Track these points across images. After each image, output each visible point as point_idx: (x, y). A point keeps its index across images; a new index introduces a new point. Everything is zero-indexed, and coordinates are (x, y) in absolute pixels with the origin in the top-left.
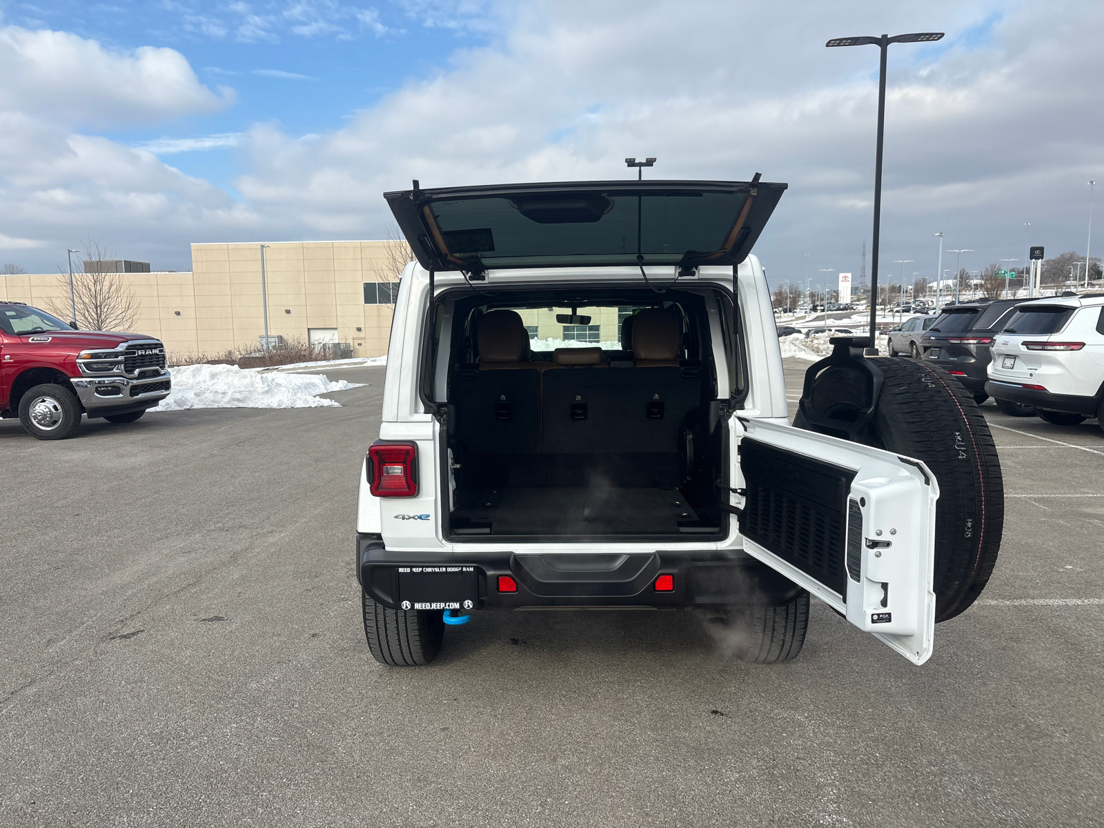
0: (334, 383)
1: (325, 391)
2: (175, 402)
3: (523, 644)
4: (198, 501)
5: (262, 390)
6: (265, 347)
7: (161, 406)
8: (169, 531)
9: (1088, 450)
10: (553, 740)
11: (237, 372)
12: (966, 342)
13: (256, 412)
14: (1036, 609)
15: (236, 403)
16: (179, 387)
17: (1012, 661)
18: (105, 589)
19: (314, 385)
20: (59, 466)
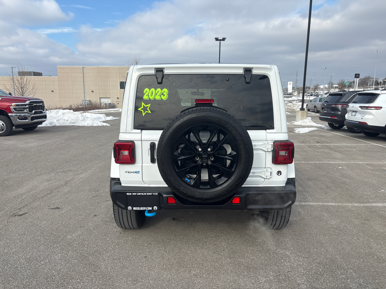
0: (108, 117)
1: (105, 120)
2: (49, 123)
3: (177, 220)
4: (54, 160)
5: (82, 119)
6: (84, 104)
7: (44, 125)
8: (42, 172)
9: (382, 146)
10: (189, 262)
11: (72, 113)
12: (337, 106)
13: (79, 127)
14: (373, 208)
15: (72, 124)
16: (51, 118)
17: (367, 229)
18: (14, 195)
19: (101, 118)
20: (3, 146)
